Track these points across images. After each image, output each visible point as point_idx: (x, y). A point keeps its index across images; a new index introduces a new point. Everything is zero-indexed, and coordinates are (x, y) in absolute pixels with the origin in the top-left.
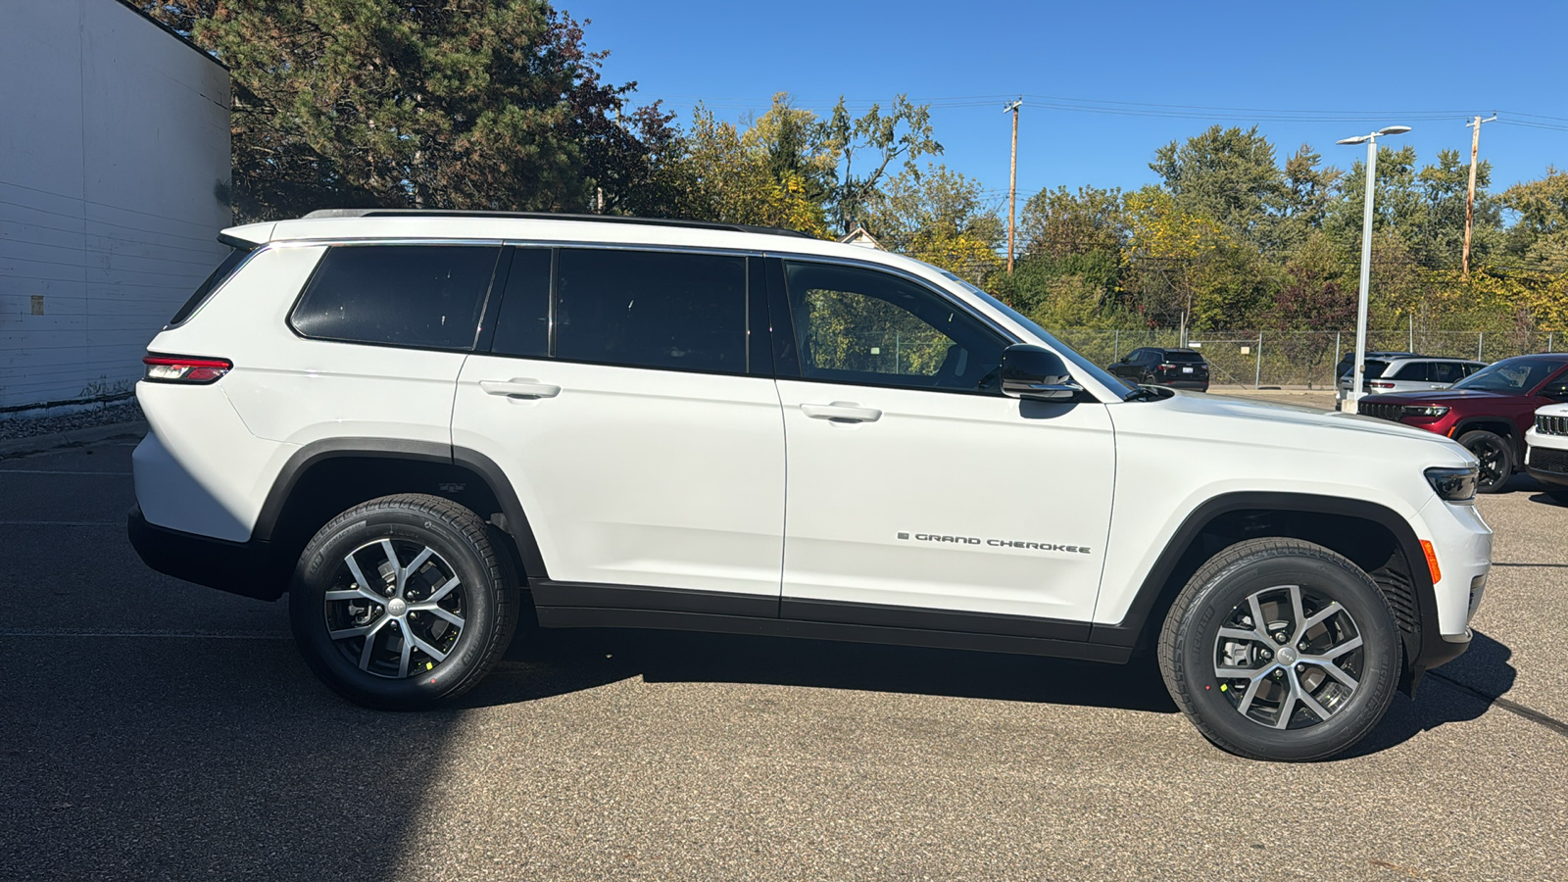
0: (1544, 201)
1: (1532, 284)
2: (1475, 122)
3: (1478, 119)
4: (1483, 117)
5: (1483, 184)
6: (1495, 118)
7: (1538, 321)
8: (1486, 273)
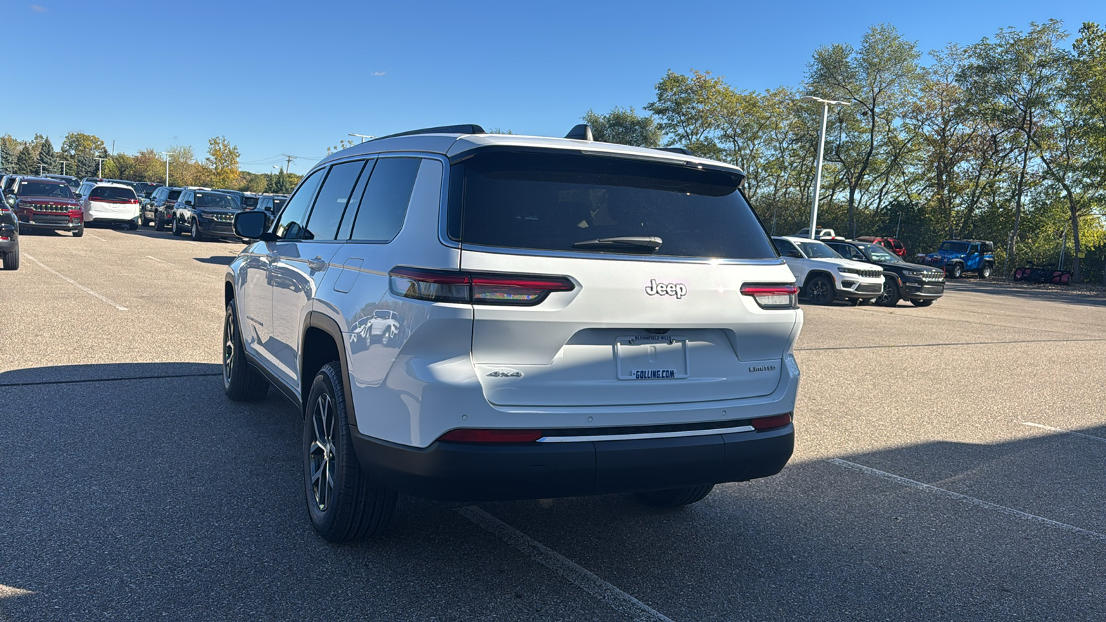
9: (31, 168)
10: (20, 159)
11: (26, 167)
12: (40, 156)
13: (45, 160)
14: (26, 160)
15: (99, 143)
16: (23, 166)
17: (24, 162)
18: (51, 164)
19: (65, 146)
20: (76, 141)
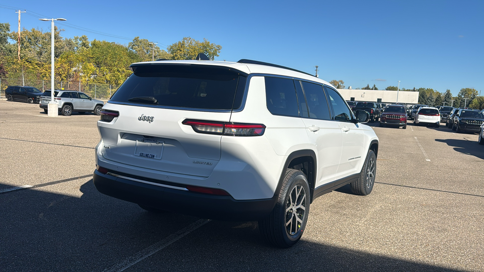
0: (23, 38)
1: (39, 65)
2: (19, 12)
3: (20, 11)
4: (21, 11)
5: (8, 30)
6: (25, 12)
7: (43, 77)
8: (25, 61)
9: (440, 104)
10: (436, 100)
11: (439, 103)
12: (445, 99)
13: (447, 100)
14: (439, 101)
15: (475, 92)
16: (438, 103)
17: (438, 101)
18: (449, 102)
19: (460, 94)
20: (465, 92)
